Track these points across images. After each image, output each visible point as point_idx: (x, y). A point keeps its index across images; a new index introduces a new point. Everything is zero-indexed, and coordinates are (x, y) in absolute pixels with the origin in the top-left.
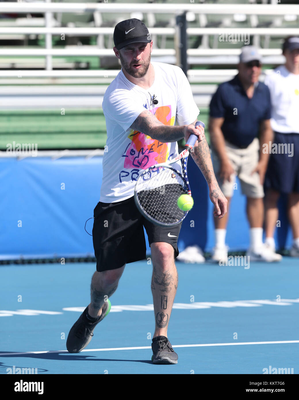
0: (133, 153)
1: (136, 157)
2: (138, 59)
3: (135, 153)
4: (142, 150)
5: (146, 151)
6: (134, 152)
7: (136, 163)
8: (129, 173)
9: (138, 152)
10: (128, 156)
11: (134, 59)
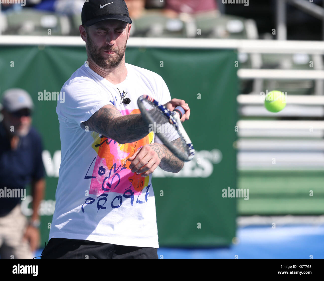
0: (103, 172)
1: (107, 178)
2: (111, 44)
3: (104, 173)
4: (114, 167)
5: (118, 168)
6: (104, 170)
7: (105, 186)
8: (94, 200)
9: (109, 171)
10: (95, 177)
11: (107, 43)
